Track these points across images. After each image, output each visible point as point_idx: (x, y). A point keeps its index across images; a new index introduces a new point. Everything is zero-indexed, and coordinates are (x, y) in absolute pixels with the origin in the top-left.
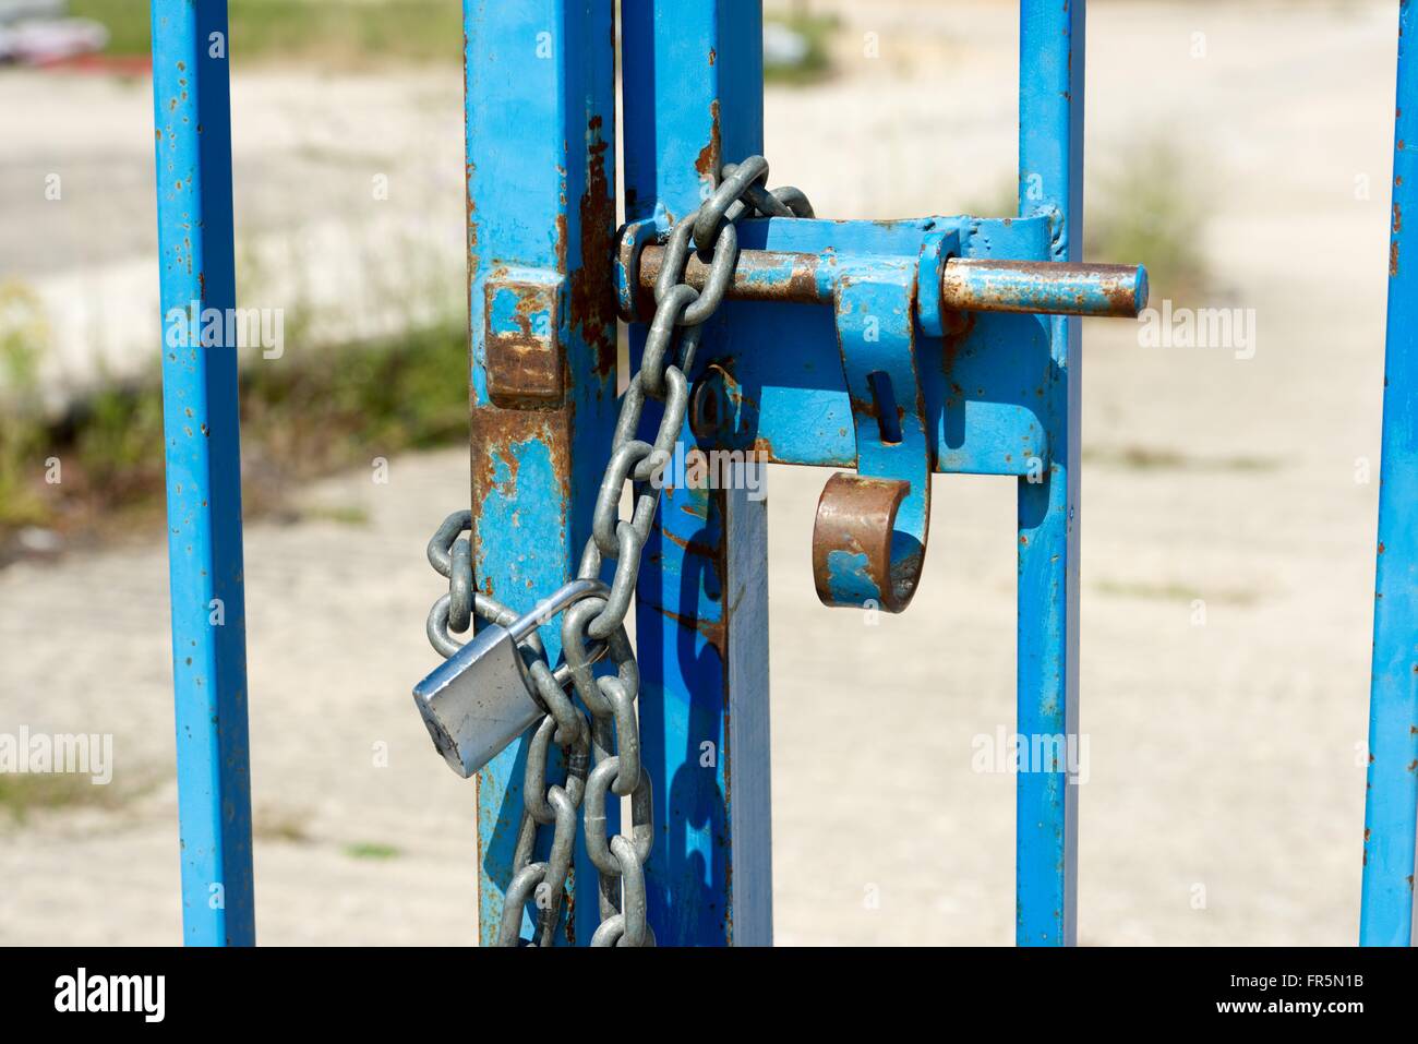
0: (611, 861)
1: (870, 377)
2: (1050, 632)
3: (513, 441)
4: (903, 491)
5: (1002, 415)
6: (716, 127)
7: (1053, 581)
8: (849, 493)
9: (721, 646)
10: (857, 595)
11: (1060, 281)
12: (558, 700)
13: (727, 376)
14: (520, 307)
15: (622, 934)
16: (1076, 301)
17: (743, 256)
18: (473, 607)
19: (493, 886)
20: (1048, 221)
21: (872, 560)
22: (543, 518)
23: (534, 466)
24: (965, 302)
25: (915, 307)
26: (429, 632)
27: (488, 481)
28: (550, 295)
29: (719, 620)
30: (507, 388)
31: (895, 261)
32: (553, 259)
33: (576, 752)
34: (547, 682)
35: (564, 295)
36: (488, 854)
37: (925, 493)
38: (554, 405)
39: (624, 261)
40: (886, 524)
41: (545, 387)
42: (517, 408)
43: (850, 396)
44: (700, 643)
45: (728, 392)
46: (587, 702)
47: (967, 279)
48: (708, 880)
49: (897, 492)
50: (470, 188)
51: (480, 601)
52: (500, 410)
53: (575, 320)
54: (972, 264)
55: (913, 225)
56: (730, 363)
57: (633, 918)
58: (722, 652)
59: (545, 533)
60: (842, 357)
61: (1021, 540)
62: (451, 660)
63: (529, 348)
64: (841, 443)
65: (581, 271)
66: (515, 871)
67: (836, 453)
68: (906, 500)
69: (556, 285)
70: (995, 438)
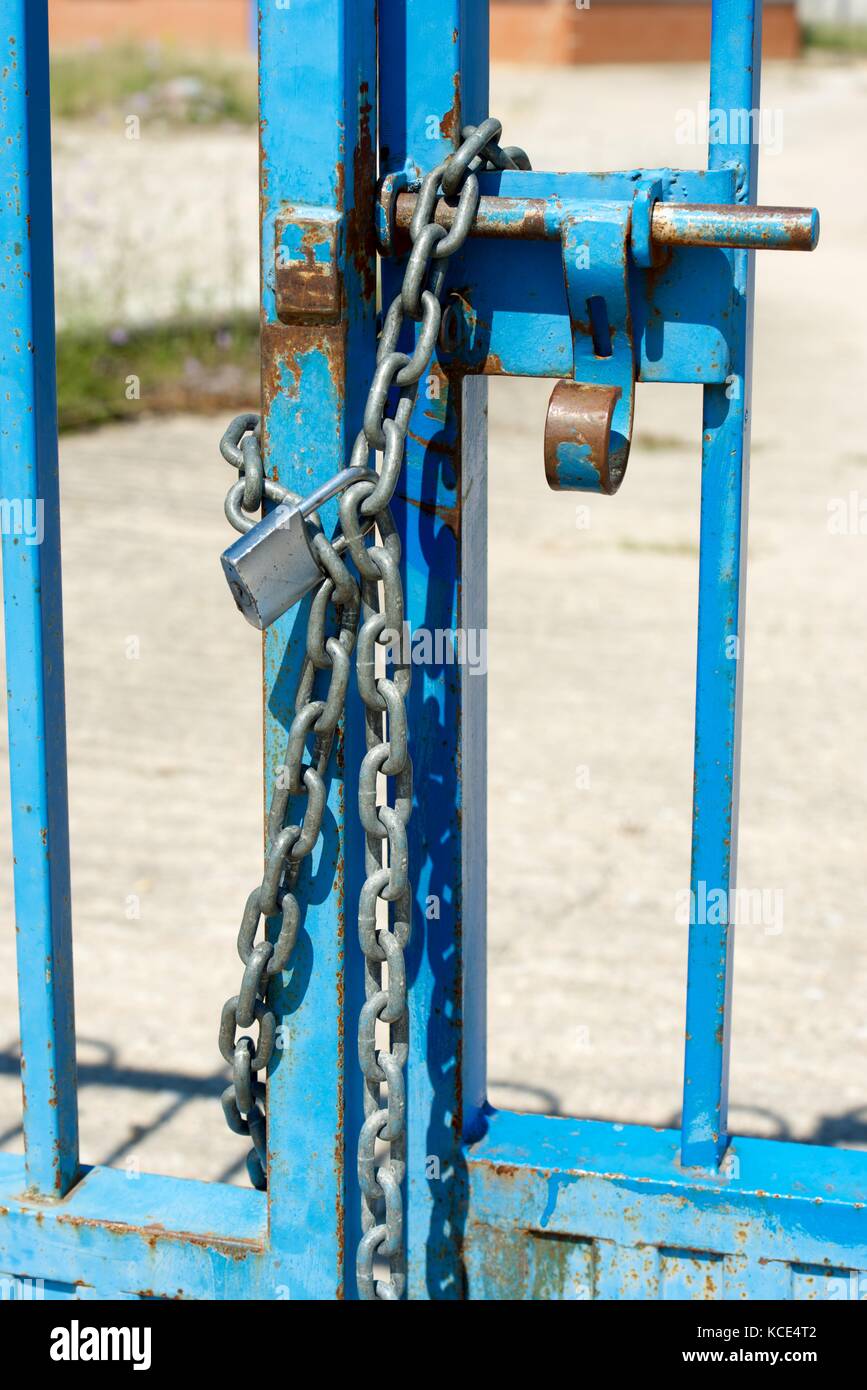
0: (379, 699)
1: (589, 301)
2: (727, 514)
3: (298, 352)
4: (617, 395)
5: (694, 334)
6: (457, 95)
7: (731, 472)
8: (574, 396)
9: (456, 528)
10: (580, 479)
11: (750, 220)
12: (336, 566)
13: (464, 302)
14: (305, 239)
15: (386, 759)
16: (762, 237)
17: (484, 200)
18: (263, 489)
19: (276, 723)
20: (733, 174)
21: (594, 450)
22: (322, 416)
23: (315, 373)
24: (670, 238)
25: (629, 242)
26: (227, 511)
27: (276, 385)
28: (331, 229)
29: (454, 506)
30: (292, 307)
31: (610, 204)
32: (333, 199)
33: (348, 611)
34: (328, 550)
35: (342, 229)
36: (272, 696)
37: (630, 398)
38: (332, 322)
39: (384, 204)
40: (605, 420)
41: (326, 306)
42: (301, 324)
43: (571, 318)
44: (438, 525)
45: (466, 316)
46: (360, 567)
47: (670, 218)
48: (442, 720)
49: (613, 394)
50: (263, 140)
51: (269, 485)
52: (287, 326)
53: (349, 251)
54: (675, 207)
55: (623, 176)
56: (467, 292)
57: (398, 745)
58: (456, 533)
59: (323, 429)
60: (566, 284)
61: (705, 438)
62: (247, 535)
63: (312, 274)
64: (560, 358)
65: (353, 210)
66: (298, 708)
67: (556, 366)
68: (620, 402)
69: (336, 220)
70: (689, 353)
